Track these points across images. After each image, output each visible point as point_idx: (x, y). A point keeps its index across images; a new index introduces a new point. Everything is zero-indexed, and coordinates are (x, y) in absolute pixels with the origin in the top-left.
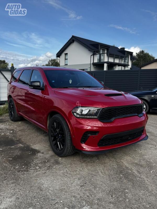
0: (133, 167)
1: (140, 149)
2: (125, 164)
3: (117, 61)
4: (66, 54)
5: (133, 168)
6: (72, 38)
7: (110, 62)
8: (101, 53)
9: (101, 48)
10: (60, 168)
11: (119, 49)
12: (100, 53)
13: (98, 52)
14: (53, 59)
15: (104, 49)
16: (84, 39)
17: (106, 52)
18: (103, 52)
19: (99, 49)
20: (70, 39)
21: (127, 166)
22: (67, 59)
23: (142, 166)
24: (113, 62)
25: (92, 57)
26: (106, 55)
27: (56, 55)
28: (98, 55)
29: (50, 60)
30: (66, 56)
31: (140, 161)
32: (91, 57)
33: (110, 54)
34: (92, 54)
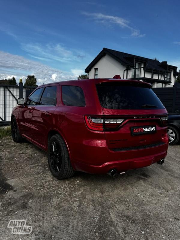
0: (120, 222)
1: (144, 195)
2: (112, 217)
3: (156, 77)
4: (96, 69)
5: (119, 224)
6: (103, 51)
7: (146, 78)
8: (137, 67)
9: (136, 62)
10: (23, 215)
11: (160, 62)
12: (135, 67)
13: (133, 67)
14: (83, 75)
15: (140, 63)
16: (118, 52)
17: (143, 66)
18: (139, 66)
19: (135, 63)
20: (101, 52)
21: (113, 220)
22: (97, 75)
23: (133, 221)
24: (150, 78)
25: (126, 72)
26: (142, 69)
27: (85, 70)
28: (133, 70)
29: (80, 76)
30: (97, 72)
31: (135, 213)
32: (124, 73)
33: (147, 69)
34: (126, 69)
